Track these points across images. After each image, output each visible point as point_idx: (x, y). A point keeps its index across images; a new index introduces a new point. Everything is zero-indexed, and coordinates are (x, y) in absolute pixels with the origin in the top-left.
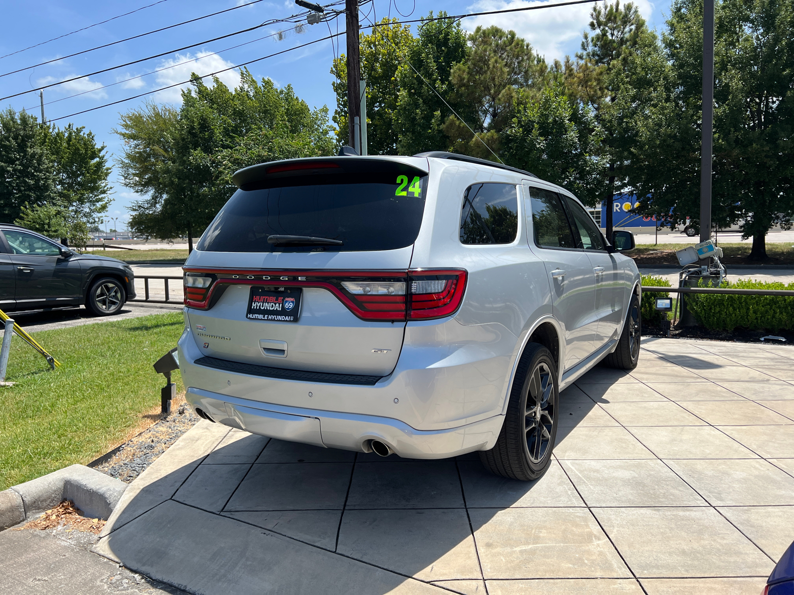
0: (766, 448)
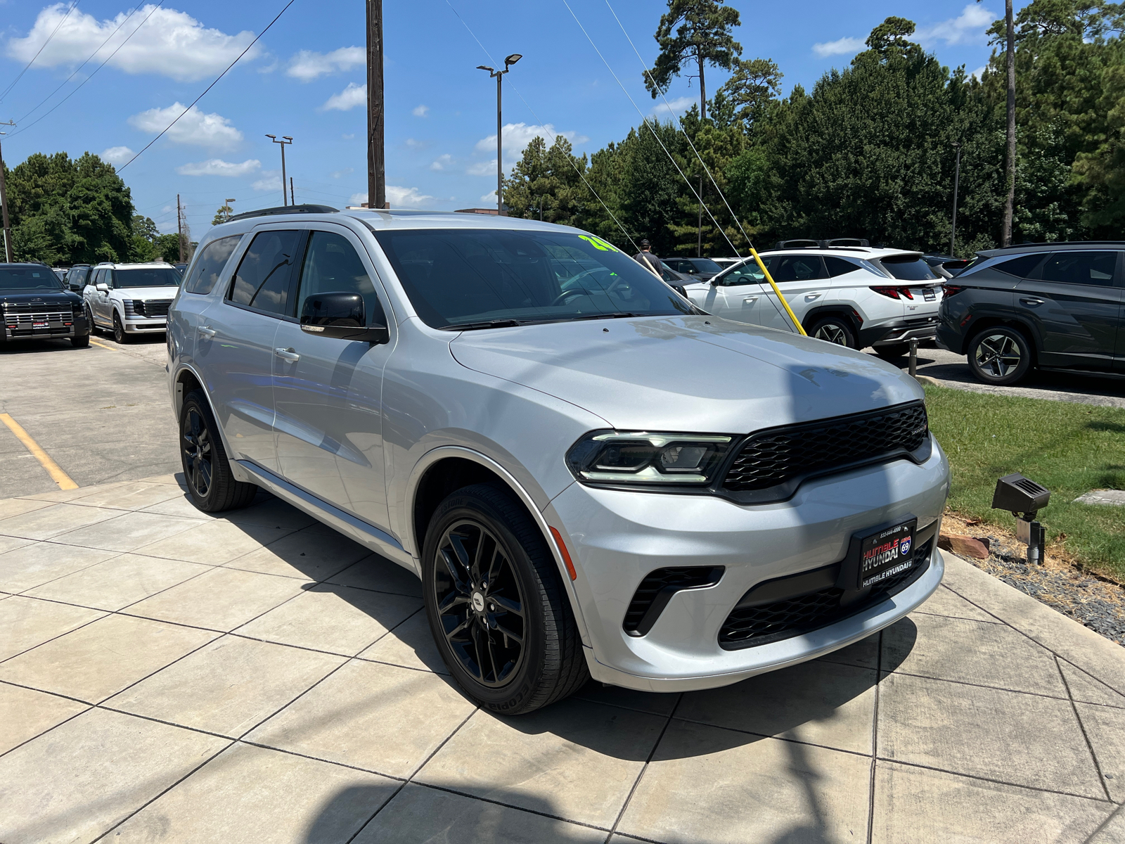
0: (18, 608)
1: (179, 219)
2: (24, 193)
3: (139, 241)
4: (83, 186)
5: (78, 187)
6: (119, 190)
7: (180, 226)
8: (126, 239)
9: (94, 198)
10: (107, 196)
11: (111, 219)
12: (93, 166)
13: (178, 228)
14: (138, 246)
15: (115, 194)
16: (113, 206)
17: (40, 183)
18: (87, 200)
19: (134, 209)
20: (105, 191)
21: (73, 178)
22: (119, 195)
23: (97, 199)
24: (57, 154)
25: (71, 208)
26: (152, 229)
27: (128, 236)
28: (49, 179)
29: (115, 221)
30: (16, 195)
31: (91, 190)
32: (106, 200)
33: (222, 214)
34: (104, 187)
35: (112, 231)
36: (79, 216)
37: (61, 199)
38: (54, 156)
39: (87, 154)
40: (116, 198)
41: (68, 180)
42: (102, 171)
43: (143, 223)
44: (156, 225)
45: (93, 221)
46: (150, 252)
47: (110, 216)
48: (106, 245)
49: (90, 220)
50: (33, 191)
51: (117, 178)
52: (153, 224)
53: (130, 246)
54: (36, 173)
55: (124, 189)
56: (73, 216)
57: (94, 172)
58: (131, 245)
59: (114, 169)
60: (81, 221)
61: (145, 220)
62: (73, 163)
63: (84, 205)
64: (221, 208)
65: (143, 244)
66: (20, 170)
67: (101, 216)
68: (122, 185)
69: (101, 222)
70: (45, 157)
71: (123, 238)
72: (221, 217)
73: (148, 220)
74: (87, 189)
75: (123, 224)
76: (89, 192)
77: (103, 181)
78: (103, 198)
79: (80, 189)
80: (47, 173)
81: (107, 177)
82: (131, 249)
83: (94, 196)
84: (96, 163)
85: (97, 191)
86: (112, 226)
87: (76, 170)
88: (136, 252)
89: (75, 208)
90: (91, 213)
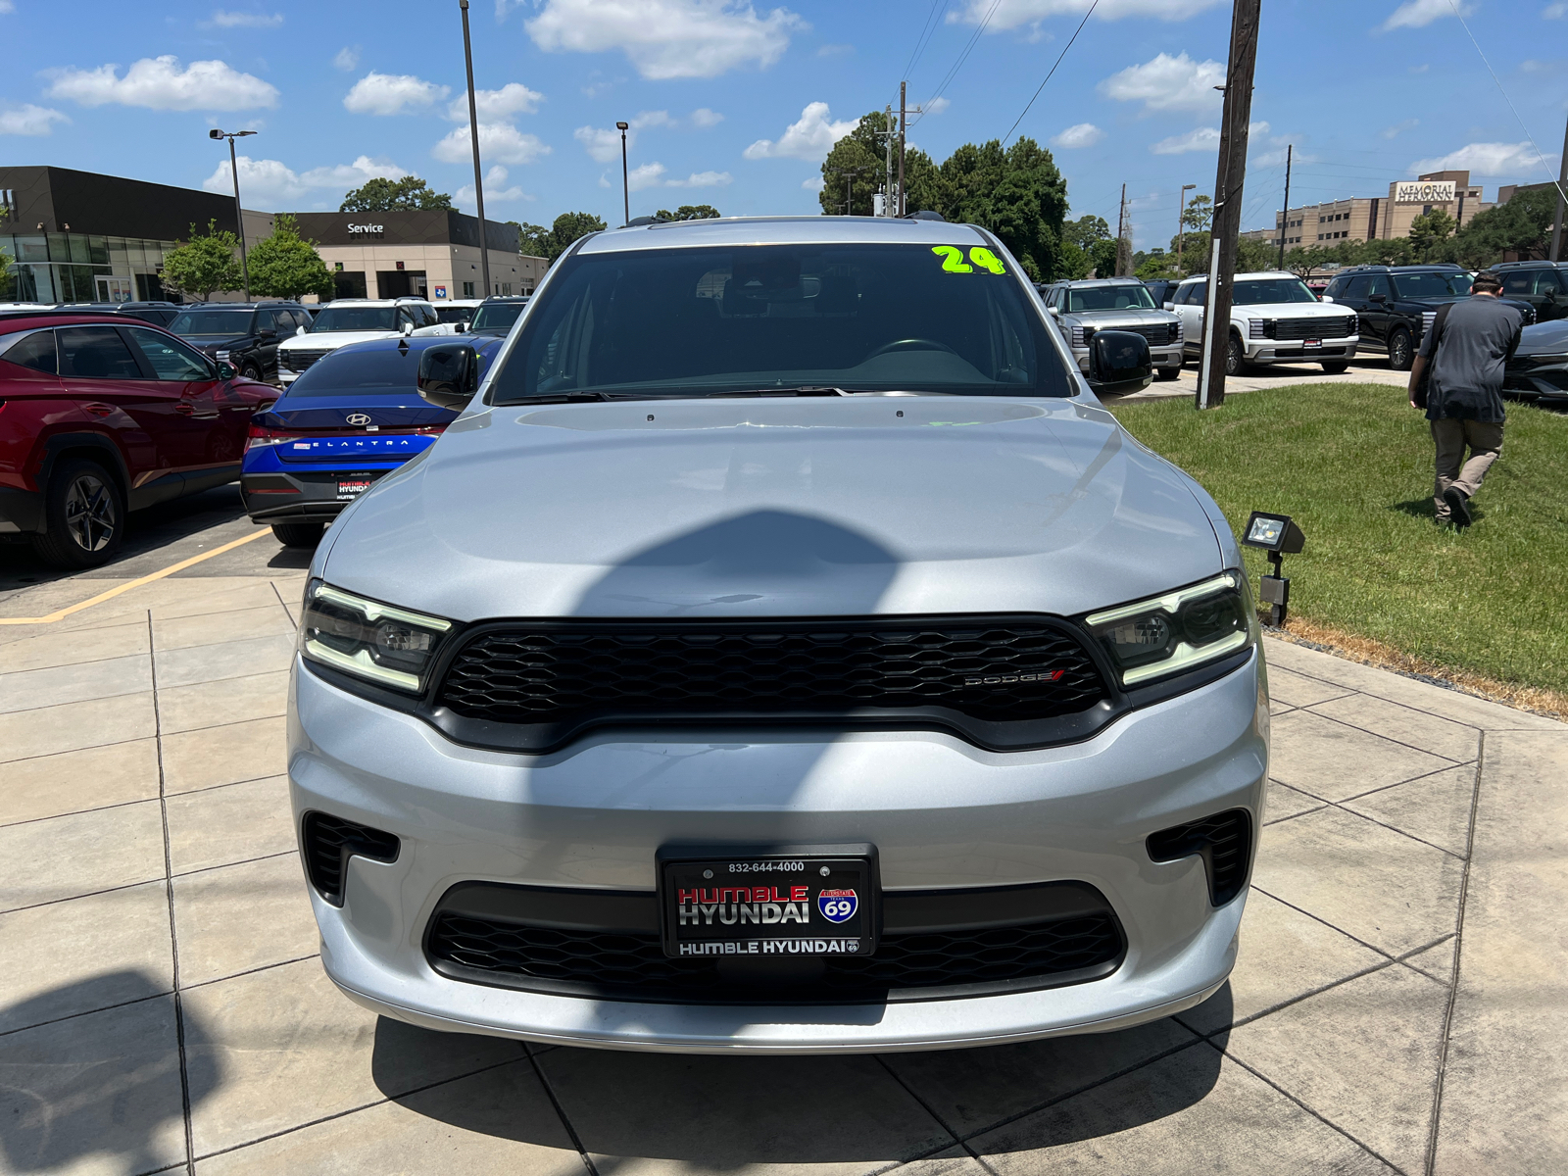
1: (1121, 217)
2: (947, 196)
3: (1069, 250)
4: (1010, 182)
5: (1005, 184)
6: (1052, 184)
7: (1121, 227)
8: (1053, 249)
9: (1021, 198)
10: (1036, 193)
11: (1038, 224)
12: (1030, 156)
13: (1118, 231)
14: (1067, 259)
15: (1047, 189)
16: (1042, 206)
17: (964, 182)
18: (1013, 199)
19: (1068, 208)
20: (1035, 187)
21: (1001, 172)
22: (1051, 190)
23: (1025, 199)
24: (988, 143)
25: (994, 212)
26: (1104, 233)
27: (1056, 245)
28: (976, 175)
29: (1043, 226)
30: (936, 199)
31: (1021, 187)
32: (1036, 198)
33: (1195, 207)
34: (1035, 182)
35: (1037, 240)
36: (1001, 221)
37: (985, 201)
38: (984, 146)
39: (1022, 139)
40: (1048, 195)
41: (996, 175)
42: (1037, 160)
43: (1093, 225)
44: (1109, 228)
45: (1015, 227)
46: (1081, 265)
47: (1037, 220)
48: (1028, 258)
49: (1012, 226)
50: (956, 192)
51: (1052, 167)
52: (1106, 225)
53: (1056, 259)
54: (962, 169)
55: (1058, 182)
56: (995, 222)
57: (1027, 162)
58: (1058, 256)
59: (1051, 156)
60: (1003, 227)
61: (1096, 221)
62: (1005, 153)
63: (1008, 207)
64: (1194, 199)
65: (1074, 255)
66: (946, 166)
67: (1027, 220)
68: (1057, 176)
69: (1025, 228)
70: (974, 148)
71: (1048, 247)
72: (1193, 211)
73: (1101, 220)
74: (1016, 186)
75: (1051, 229)
76: (1016, 190)
77: (1034, 174)
78: (1031, 195)
79: (1006, 186)
80: (973, 168)
81: (1042, 168)
82: (1056, 261)
83: (1021, 195)
84: (1031, 150)
85: (1025, 187)
86: (1038, 233)
87: (1007, 162)
88: (1062, 266)
89: (999, 211)
90: (1014, 216)
